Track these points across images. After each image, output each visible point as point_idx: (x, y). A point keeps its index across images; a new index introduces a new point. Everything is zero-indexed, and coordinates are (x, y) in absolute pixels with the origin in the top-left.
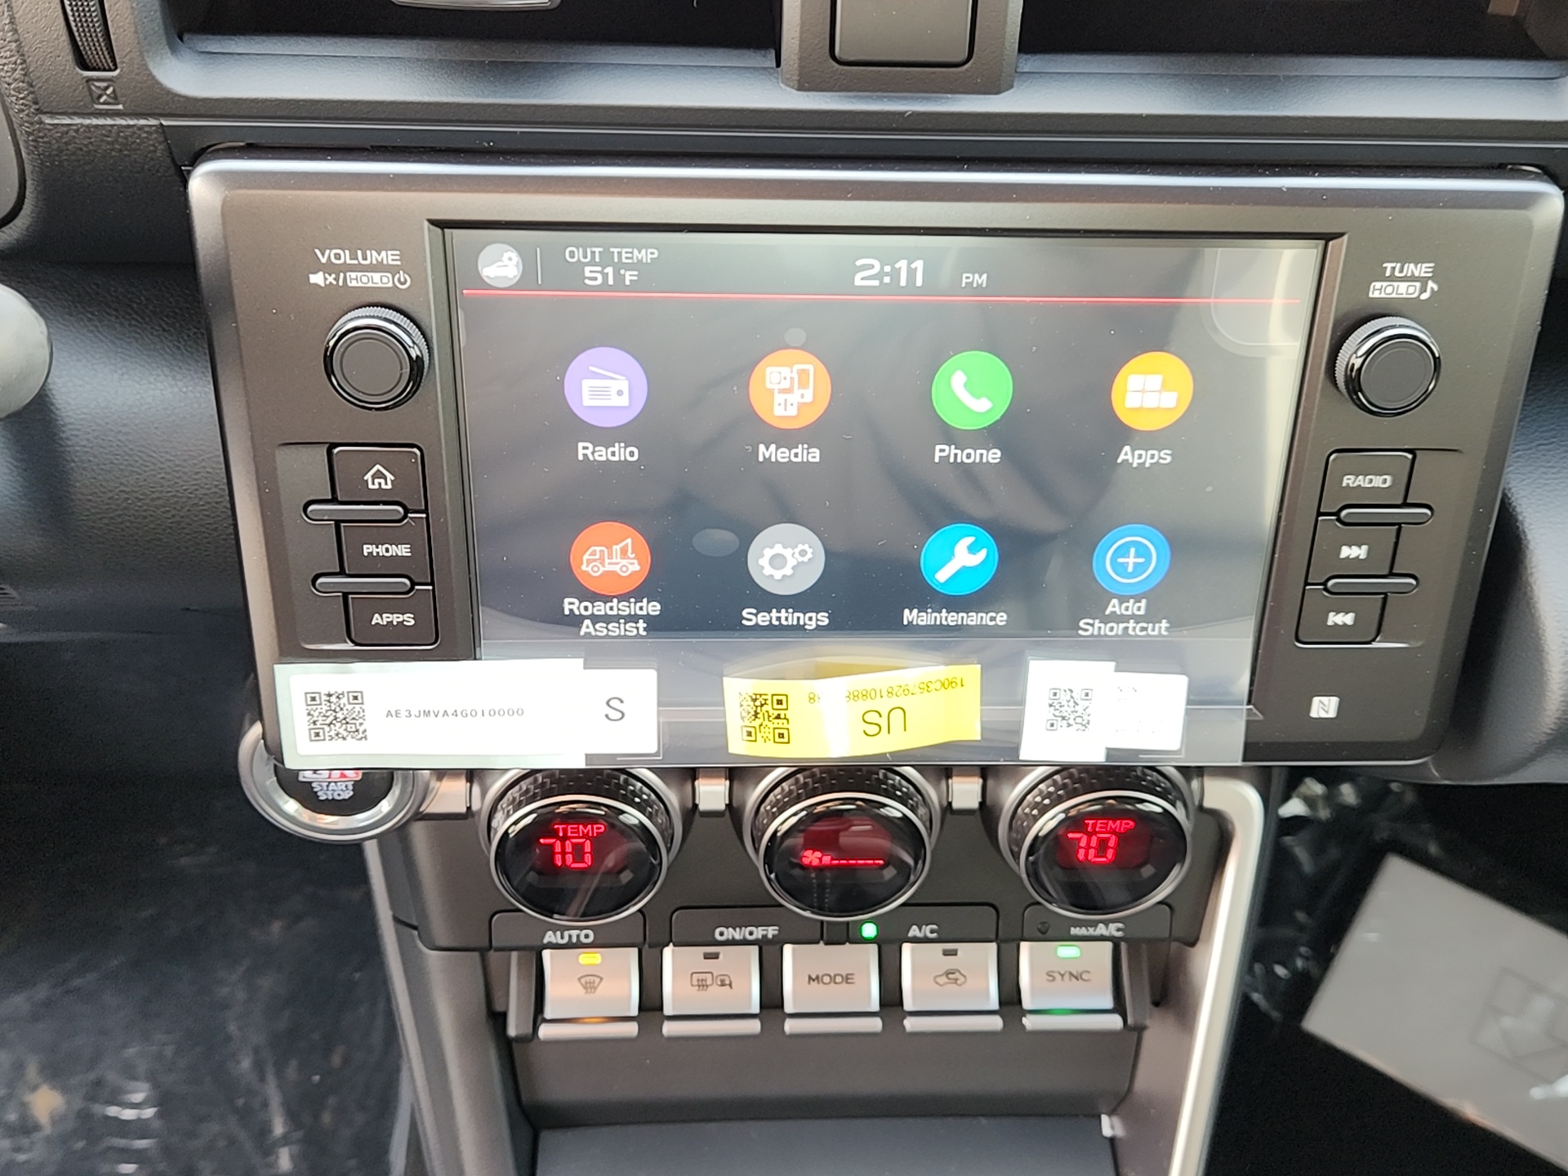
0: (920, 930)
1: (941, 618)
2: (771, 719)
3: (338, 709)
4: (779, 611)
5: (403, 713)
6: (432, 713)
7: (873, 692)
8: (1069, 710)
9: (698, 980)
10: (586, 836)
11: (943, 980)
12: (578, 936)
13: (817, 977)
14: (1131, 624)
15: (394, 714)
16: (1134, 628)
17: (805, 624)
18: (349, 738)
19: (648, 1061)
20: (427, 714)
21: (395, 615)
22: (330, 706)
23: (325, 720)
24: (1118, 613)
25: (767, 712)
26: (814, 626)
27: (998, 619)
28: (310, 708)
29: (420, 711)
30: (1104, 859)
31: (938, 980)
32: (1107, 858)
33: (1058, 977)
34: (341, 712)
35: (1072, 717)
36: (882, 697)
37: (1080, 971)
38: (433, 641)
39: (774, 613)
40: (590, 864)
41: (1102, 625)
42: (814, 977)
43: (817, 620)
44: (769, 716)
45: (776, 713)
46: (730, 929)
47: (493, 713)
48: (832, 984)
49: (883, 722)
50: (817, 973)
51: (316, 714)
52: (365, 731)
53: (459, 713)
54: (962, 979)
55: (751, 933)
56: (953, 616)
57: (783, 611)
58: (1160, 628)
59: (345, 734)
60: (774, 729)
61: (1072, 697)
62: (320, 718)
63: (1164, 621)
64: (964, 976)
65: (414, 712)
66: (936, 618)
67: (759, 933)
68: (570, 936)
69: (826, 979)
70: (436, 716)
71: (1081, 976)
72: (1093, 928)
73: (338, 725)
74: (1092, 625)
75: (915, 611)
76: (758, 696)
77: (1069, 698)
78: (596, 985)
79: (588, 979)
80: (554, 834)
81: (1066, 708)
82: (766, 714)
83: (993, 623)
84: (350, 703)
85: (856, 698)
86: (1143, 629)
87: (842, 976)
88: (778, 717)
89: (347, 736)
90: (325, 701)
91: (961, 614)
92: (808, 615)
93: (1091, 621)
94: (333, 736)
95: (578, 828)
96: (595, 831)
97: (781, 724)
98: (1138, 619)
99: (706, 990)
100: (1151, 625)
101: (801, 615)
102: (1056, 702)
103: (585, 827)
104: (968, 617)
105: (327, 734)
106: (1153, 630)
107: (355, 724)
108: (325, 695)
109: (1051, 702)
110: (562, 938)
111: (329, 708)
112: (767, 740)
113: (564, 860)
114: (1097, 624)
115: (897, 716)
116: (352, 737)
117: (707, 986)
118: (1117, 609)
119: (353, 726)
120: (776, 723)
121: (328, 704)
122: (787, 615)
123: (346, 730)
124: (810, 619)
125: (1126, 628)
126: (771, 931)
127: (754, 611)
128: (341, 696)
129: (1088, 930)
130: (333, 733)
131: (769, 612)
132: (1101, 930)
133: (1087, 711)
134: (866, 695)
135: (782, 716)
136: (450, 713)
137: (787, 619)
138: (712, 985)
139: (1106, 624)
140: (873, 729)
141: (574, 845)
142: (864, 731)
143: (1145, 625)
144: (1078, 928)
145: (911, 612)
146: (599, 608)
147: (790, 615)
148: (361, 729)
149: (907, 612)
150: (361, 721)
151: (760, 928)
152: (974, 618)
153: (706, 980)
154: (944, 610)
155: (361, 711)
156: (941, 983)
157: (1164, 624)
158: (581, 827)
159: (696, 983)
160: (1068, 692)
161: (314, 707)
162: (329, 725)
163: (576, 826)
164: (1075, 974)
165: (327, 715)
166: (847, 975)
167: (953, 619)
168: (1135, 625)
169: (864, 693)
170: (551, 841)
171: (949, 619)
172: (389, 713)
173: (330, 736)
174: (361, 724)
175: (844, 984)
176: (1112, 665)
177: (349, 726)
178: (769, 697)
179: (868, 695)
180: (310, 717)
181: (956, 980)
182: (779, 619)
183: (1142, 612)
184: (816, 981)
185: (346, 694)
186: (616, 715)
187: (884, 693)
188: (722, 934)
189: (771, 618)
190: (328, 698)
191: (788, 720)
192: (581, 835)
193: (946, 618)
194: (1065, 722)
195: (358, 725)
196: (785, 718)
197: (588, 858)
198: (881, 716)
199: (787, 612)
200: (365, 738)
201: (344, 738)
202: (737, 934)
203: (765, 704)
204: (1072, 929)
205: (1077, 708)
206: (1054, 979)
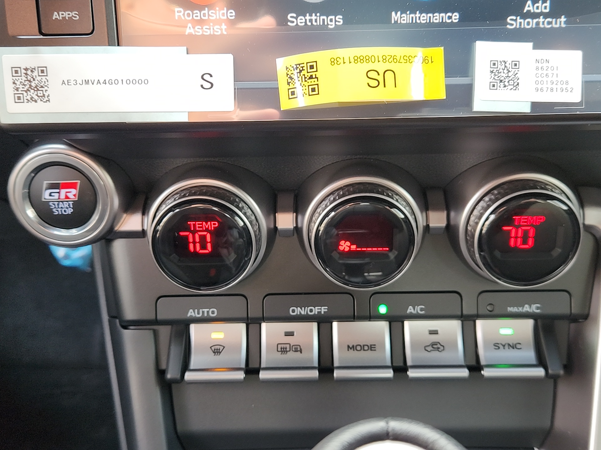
0: (414, 309)
1: (416, 17)
2: (306, 79)
3: (32, 80)
4: (311, 15)
5: (72, 82)
6: (90, 81)
7: (373, 58)
8: (504, 75)
9: (281, 348)
10: (207, 230)
11: (429, 348)
12: (208, 312)
13: (353, 346)
14: (541, 19)
15: (66, 83)
16: (543, 22)
17: (328, 24)
18: (39, 101)
19: (253, 405)
20: (87, 82)
21: (67, 13)
22: (27, 78)
23: (23, 88)
24: (532, 11)
25: (304, 75)
26: (333, 26)
27: (453, 18)
28: (14, 78)
29: (82, 80)
30: (527, 246)
31: (427, 348)
32: (529, 245)
33: (501, 347)
34: (34, 82)
35: (507, 80)
36: (379, 61)
37: (515, 343)
38: (90, 31)
39: (308, 17)
40: (210, 250)
41: (522, 21)
42: (351, 346)
43: (336, 21)
44: (305, 78)
45: (309, 74)
46: (299, 308)
47: (129, 82)
48: (362, 351)
49: (381, 79)
50: (353, 344)
51: (18, 83)
52: (48, 96)
53: (107, 82)
54: (442, 348)
55: (311, 311)
56: (424, 17)
57: (314, 14)
58: (561, 22)
59: (36, 98)
60: (309, 86)
61: (506, 67)
62: (21, 86)
63: (563, 17)
64: (443, 346)
65: (79, 81)
66: (412, 18)
67: (316, 310)
68: (203, 312)
69: (359, 348)
70: (93, 84)
71: (516, 346)
72: (521, 308)
73: (32, 91)
74: (516, 20)
75: (399, 13)
76: (298, 66)
77: (503, 67)
78: (220, 351)
79: (216, 347)
80: (188, 229)
81: (502, 74)
82: (303, 77)
83: (450, 21)
84: (39, 76)
85: (362, 61)
86: (549, 23)
87: (368, 346)
88: (311, 77)
89: (38, 99)
90: (24, 73)
91: (429, 15)
92: (330, 17)
93: (514, 18)
94: (29, 99)
95: (202, 224)
96: (213, 226)
97: (313, 82)
98: (546, 16)
99: (286, 354)
100: (554, 20)
101: (325, 17)
102: (495, 70)
103: (207, 223)
104: (434, 17)
105: (25, 98)
106: (556, 23)
107: (42, 91)
108: (24, 69)
109: (492, 69)
110: (198, 314)
111: (26, 79)
112: (305, 94)
113: (195, 247)
114: (519, 20)
115: (389, 75)
116: (41, 100)
117: (287, 352)
118: (531, 8)
119: (41, 92)
120: (310, 82)
121: (26, 76)
122: (316, 18)
123: (37, 95)
124: (331, 20)
125: (538, 23)
126: (324, 310)
127: (295, 15)
128: (33, 70)
129: (518, 309)
130: (29, 97)
131: (305, 16)
132: (527, 309)
133: (516, 76)
134: (368, 59)
135: (314, 76)
136: (101, 82)
137: (316, 21)
138: (289, 351)
139: (525, 20)
140: (375, 83)
141: (200, 236)
142: (368, 84)
143: (550, 20)
144: (512, 308)
145: (396, 14)
146: (196, 15)
147: (318, 18)
148: (46, 94)
149: (393, 13)
150: (46, 88)
151: (316, 308)
152: (438, 18)
153: (286, 348)
154: (418, 12)
155: (46, 81)
156: (429, 350)
157: (563, 19)
158: (204, 223)
159: (280, 350)
160: (503, 63)
161: (17, 78)
162: (26, 92)
163: (201, 223)
164: (511, 345)
165: (25, 84)
166: (371, 345)
167: (424, 18)
168: (543, 20)
169: (367, 58)
170: (187, 233)
171: (421, 18)
172: (63, 82)
173: (27, 99)
174: (46, 90)
175: (369, 351)
176: (530, 45)
177: (39, 92)
178: (305, 65)
179: (370, 59)
180: (15, 85)
181: (439, 348)
182: (311, 21)
183: (547, 10)
184: (352, 349)
185: (36, 69)
186: (208, 85)
187: (381, 59)
188: (293, 311)
189: (306, 20)
190: (25, 72)
191: (317, 78)
192: (204, 229)
193: (419, 18)
194: (502, 84)
195: (44, 91)
196: (316, 78)
197: (209, 245)
198: (379, 74)
199: (316, 15)
200: (49, 101)
201: (36, 101)
202: (302, 311)
203: (303, 70)
204: (509, 308)
205: (510, 74)
206: (499, 348)
